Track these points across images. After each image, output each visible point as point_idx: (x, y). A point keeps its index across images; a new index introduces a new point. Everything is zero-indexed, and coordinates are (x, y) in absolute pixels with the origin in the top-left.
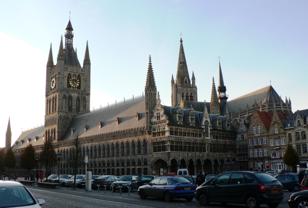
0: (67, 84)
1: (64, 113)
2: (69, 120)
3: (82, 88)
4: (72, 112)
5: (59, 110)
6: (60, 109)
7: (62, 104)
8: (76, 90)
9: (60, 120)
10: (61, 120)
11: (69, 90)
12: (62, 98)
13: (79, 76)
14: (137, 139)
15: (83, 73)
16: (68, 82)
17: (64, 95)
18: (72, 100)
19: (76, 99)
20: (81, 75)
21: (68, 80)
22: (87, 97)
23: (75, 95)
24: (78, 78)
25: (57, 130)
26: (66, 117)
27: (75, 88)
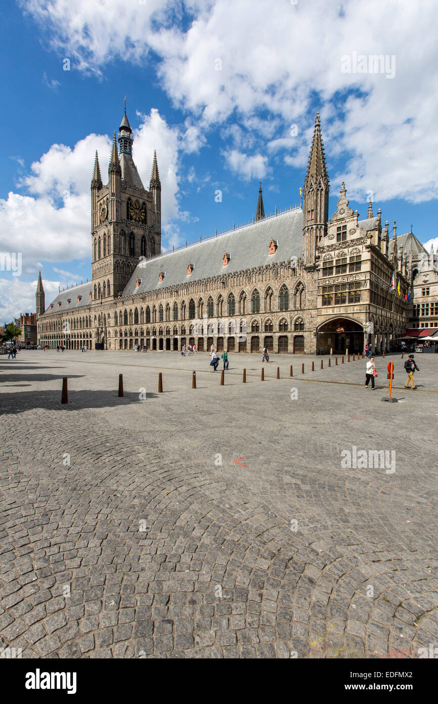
0: (126, 213)
1: (123, 257)
2: (130, 268)
3: (149, 224)
4: (135, 257)
5: (114, 251)
6: (117, 250)
7: (120, 243)
8: (141, 225)
9: (117, 267)
10: (119, 268)
11: (129, 224)
12: (120, 234)
13: (144, 204)
14: (279, 284)
15: (151, 200)
16: (128, 211)
17: (122, 230)
18: (134, 239)
19: (140, 239)
20: (147, 203)
21: (128, 208)
22: (156, 237)
23: (138, 232)
24: (142, 207)
25: (112, 282)
26: (126, 263)
27: (139, 222)
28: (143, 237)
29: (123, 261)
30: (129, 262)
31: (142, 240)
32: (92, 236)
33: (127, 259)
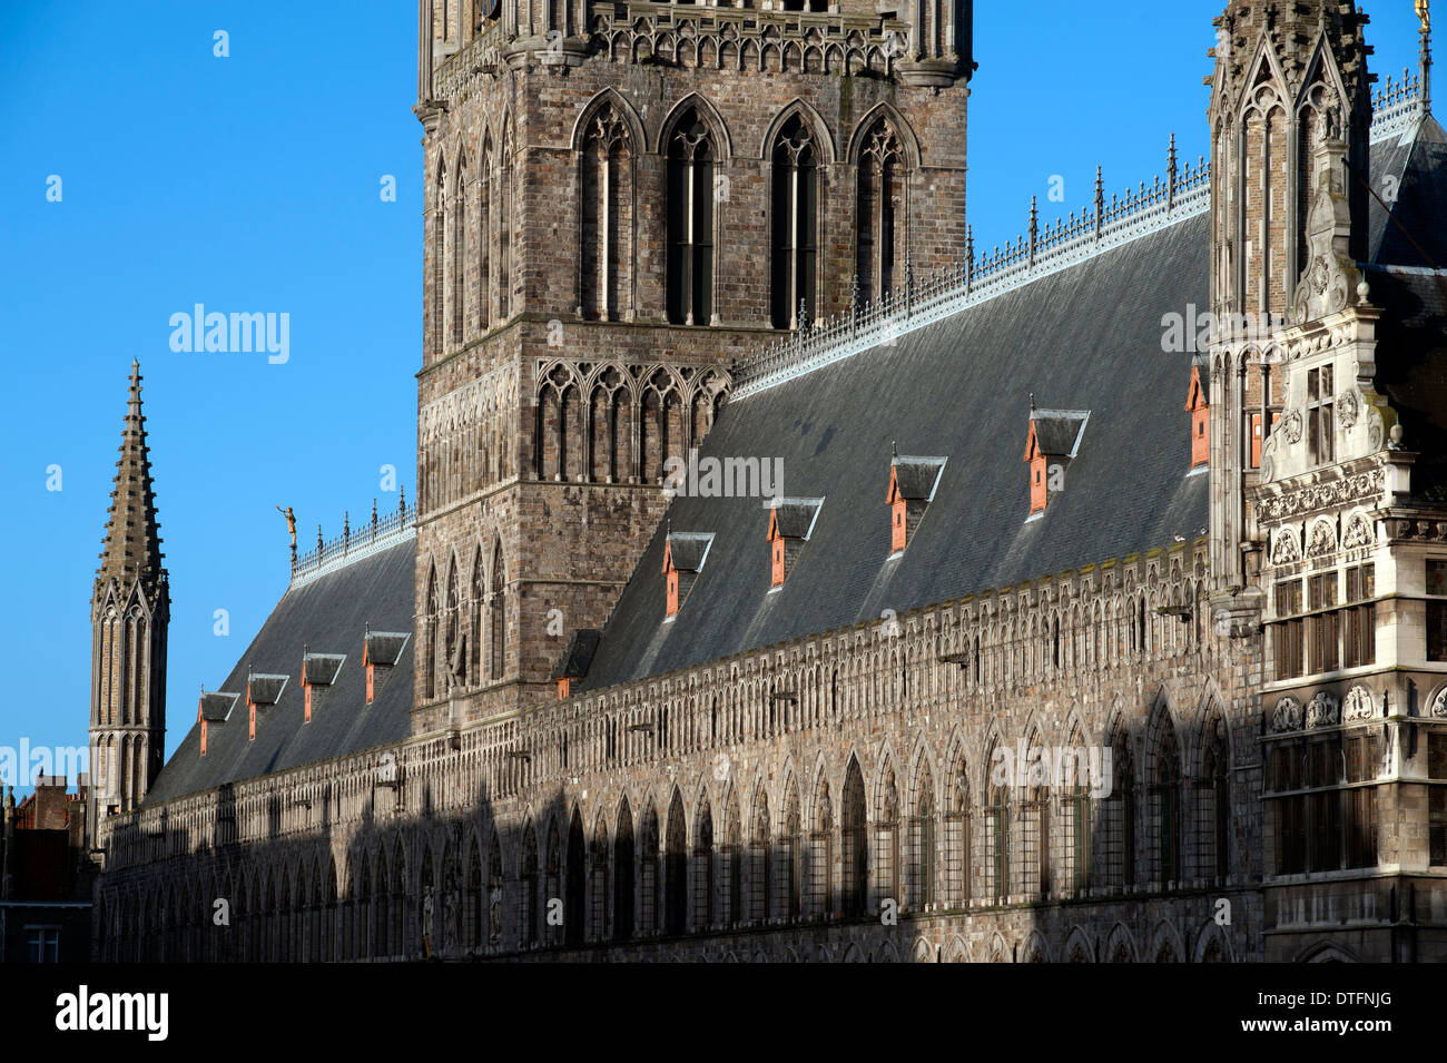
1: (605, 336)
2: (671, 424)
4: (714, 319)
5: (533, 298)
7: (584, 215)
8: (771, 30)
9: (557, 428)
10: (573, 435)
11: (662, 37)
12: (587, 143)
17: (606, 106)
18: (705, 160)
19: (766, 148)
22: (916, 107)
23: (746, 95)
25: (513, 564)
26: (637, 385)
28: (793, 127)
29: (609, 374)
30: (660, 377)
31: (780, 159)
32: (420, 129)
33: (643, 351)
